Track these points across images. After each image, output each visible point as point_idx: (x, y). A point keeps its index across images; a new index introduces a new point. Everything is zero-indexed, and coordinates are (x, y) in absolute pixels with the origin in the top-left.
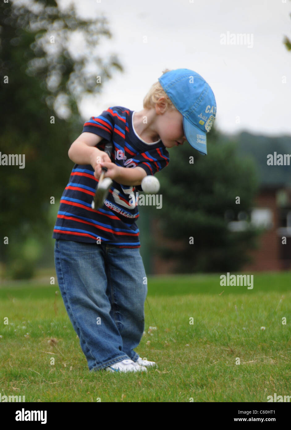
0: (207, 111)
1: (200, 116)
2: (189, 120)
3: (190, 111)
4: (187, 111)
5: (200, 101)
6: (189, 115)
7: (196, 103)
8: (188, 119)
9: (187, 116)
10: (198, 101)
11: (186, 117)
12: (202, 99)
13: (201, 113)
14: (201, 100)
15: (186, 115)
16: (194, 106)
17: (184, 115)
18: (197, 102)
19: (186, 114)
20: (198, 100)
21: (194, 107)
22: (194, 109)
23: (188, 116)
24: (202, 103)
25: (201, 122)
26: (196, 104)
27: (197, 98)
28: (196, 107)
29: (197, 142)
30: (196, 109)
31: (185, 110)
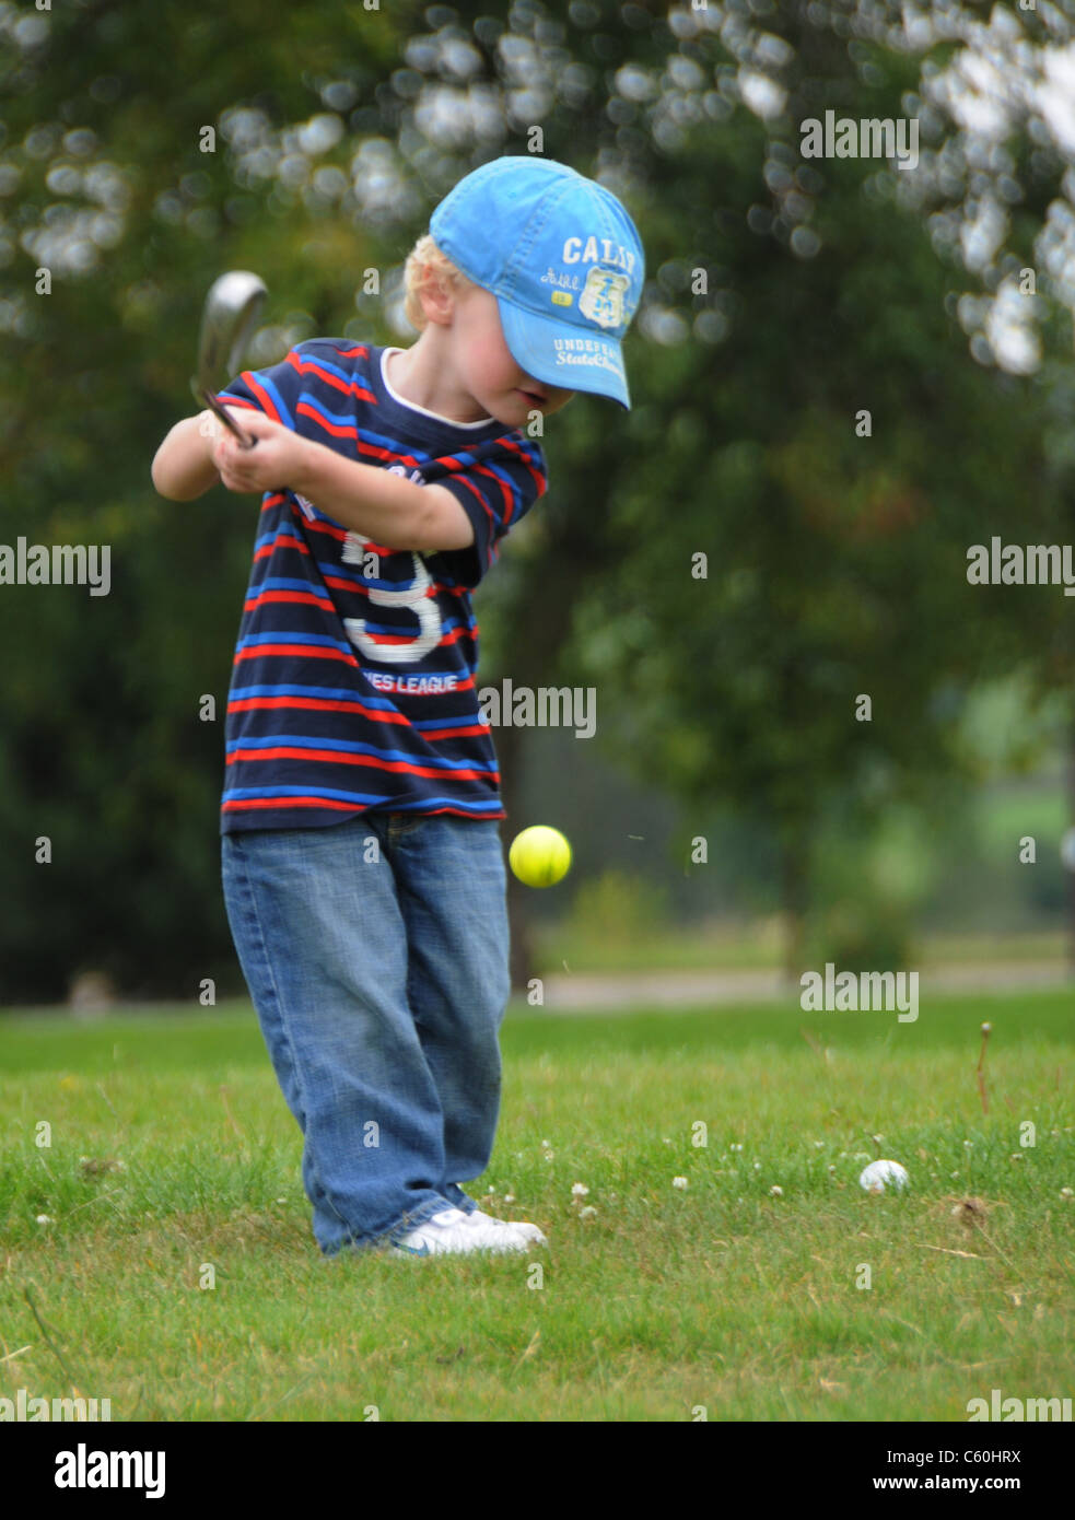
0: (572, 256)
1: (548, 278)
2: (518, 304)
3: (509, 272)
4: (502, 276)
5: (536, 232)
6: (511, 286)
7: (524, 241)
8: (515, 303)
9: (508, 294)
10: (526, 234)
11: (503, 295)
12: (541, 224)
13: (550, 269)
14: (540, 228)
15: (503, 291)
16: (518, 251)
17: (497, 292)
18: (524, 237)
19: (503, 288)
20: (528, 231)
21: (516, 256)
22: (519, 263)
23: (512, 291)
24: (544, 236)
25: (562, 298)
26: (521, 245)
27: (524, 225)
28: (524, 254)
29: (558, 363)
30: (524, 259)
31: (495, 276)
